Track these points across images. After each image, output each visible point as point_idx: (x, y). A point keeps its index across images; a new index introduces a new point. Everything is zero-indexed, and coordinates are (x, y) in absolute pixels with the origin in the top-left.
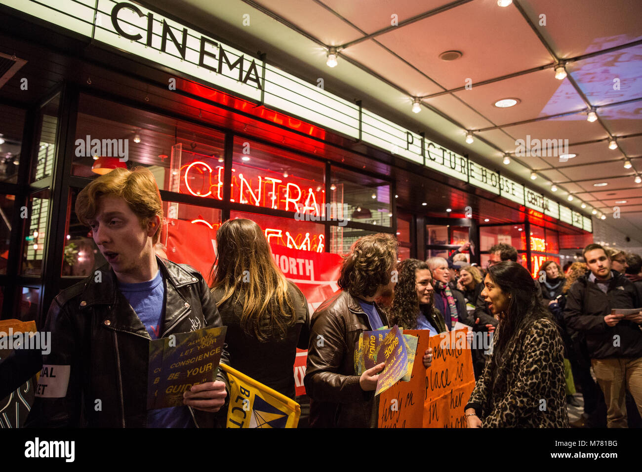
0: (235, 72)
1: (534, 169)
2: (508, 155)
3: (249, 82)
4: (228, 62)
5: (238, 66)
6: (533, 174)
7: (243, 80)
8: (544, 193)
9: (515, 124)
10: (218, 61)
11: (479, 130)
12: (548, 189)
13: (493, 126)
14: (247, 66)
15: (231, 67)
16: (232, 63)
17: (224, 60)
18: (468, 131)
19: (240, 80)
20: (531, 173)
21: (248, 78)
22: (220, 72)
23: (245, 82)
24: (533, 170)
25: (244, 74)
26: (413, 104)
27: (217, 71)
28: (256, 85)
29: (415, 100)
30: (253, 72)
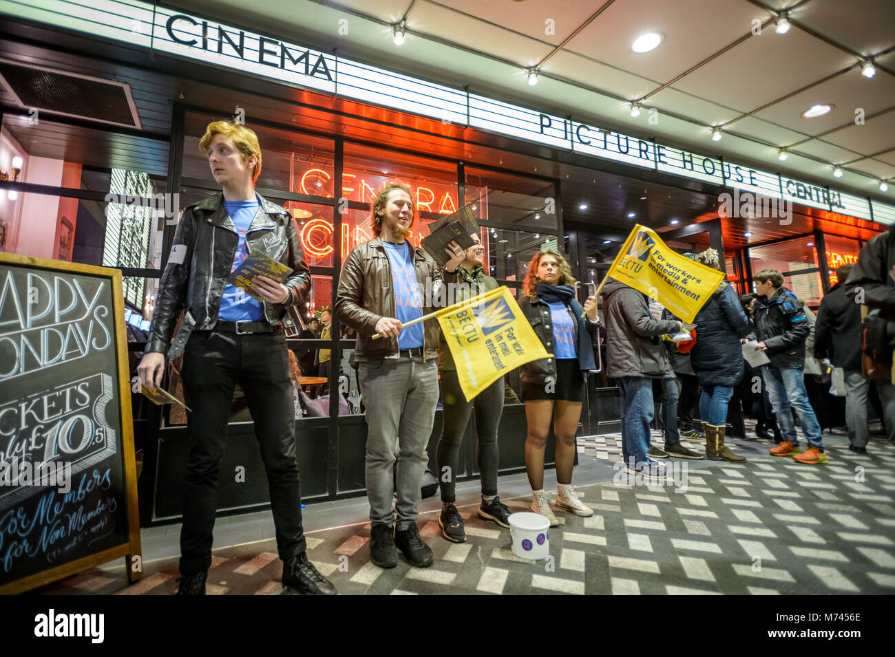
0: (301, 67)
1: (782, 146)
2: (715, 128)
3: (316, 74)
4: (291, 58)
5: (304, 60)
6: (782, 153)
7: (309, 73)
8: (827, 184)
9: (684, 74)
10: (280, 58)
11: (645, 98)
12: (828, 176)
13: (659, 86)
14: (313, 60)
15: (295, 62)
16: (295, 58)
17: (286, 56)
18: (631, 101)
19: (307, 73)
20: (779, 153)
21: (315, 70)
22: (283, 67)
23: (312, 74)
24: (781, 148)
25: (311, 68)
26: (529, 77)
27: (279, 66)
28: (325, 77)
29: (530, 71)
30: (321, 65)
